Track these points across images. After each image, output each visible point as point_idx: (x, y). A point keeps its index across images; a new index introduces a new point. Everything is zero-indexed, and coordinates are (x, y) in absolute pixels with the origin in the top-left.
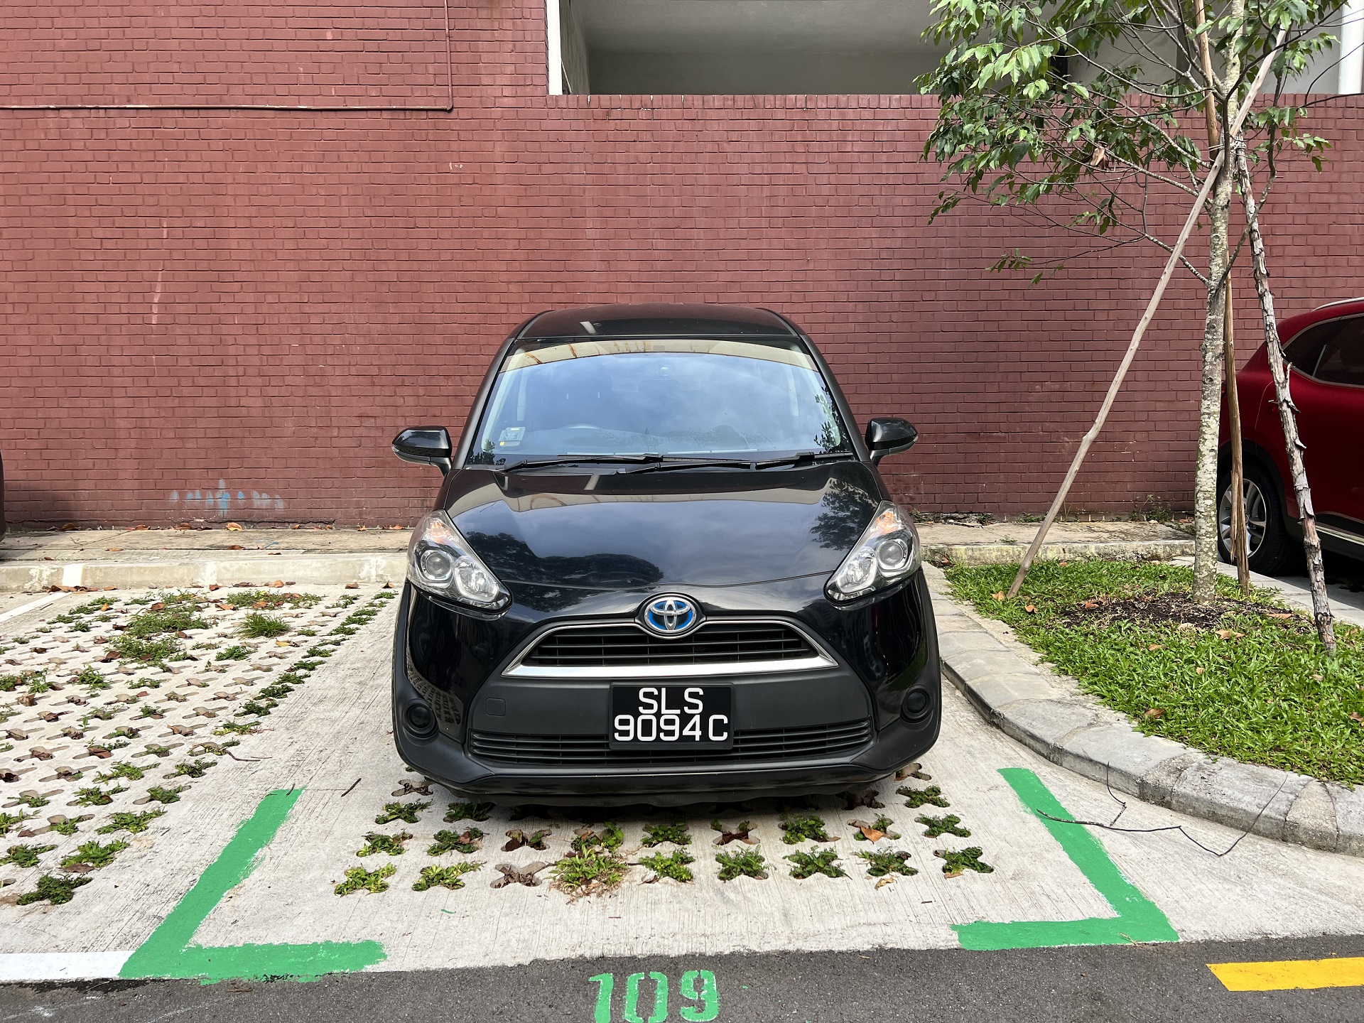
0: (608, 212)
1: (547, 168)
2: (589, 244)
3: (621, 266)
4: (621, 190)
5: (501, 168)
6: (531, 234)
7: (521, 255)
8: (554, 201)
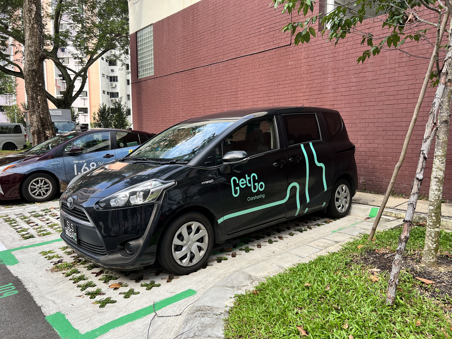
0: (336, 70)
1: (317, 58)
2: (329, 83)
3: (339, 90)
4: (341, 61)
5: (303, 61)
6: (311, 82)
7: (307, 90)
8: (319, 70)
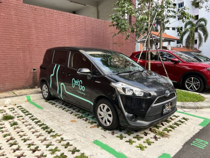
6: (21, 31)
